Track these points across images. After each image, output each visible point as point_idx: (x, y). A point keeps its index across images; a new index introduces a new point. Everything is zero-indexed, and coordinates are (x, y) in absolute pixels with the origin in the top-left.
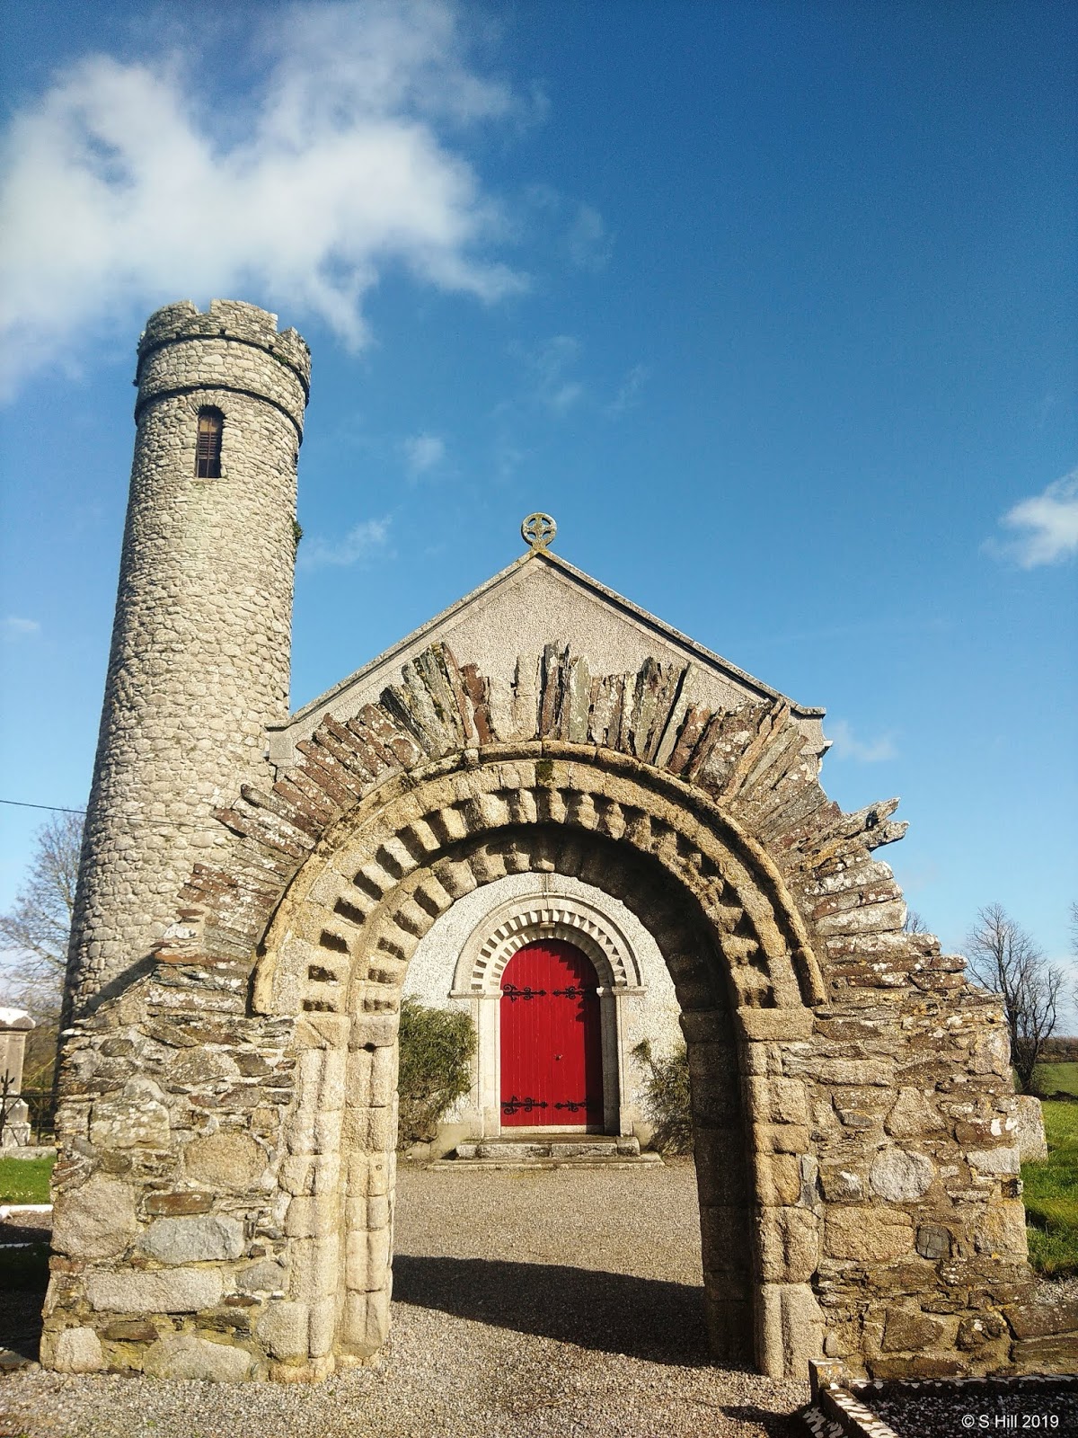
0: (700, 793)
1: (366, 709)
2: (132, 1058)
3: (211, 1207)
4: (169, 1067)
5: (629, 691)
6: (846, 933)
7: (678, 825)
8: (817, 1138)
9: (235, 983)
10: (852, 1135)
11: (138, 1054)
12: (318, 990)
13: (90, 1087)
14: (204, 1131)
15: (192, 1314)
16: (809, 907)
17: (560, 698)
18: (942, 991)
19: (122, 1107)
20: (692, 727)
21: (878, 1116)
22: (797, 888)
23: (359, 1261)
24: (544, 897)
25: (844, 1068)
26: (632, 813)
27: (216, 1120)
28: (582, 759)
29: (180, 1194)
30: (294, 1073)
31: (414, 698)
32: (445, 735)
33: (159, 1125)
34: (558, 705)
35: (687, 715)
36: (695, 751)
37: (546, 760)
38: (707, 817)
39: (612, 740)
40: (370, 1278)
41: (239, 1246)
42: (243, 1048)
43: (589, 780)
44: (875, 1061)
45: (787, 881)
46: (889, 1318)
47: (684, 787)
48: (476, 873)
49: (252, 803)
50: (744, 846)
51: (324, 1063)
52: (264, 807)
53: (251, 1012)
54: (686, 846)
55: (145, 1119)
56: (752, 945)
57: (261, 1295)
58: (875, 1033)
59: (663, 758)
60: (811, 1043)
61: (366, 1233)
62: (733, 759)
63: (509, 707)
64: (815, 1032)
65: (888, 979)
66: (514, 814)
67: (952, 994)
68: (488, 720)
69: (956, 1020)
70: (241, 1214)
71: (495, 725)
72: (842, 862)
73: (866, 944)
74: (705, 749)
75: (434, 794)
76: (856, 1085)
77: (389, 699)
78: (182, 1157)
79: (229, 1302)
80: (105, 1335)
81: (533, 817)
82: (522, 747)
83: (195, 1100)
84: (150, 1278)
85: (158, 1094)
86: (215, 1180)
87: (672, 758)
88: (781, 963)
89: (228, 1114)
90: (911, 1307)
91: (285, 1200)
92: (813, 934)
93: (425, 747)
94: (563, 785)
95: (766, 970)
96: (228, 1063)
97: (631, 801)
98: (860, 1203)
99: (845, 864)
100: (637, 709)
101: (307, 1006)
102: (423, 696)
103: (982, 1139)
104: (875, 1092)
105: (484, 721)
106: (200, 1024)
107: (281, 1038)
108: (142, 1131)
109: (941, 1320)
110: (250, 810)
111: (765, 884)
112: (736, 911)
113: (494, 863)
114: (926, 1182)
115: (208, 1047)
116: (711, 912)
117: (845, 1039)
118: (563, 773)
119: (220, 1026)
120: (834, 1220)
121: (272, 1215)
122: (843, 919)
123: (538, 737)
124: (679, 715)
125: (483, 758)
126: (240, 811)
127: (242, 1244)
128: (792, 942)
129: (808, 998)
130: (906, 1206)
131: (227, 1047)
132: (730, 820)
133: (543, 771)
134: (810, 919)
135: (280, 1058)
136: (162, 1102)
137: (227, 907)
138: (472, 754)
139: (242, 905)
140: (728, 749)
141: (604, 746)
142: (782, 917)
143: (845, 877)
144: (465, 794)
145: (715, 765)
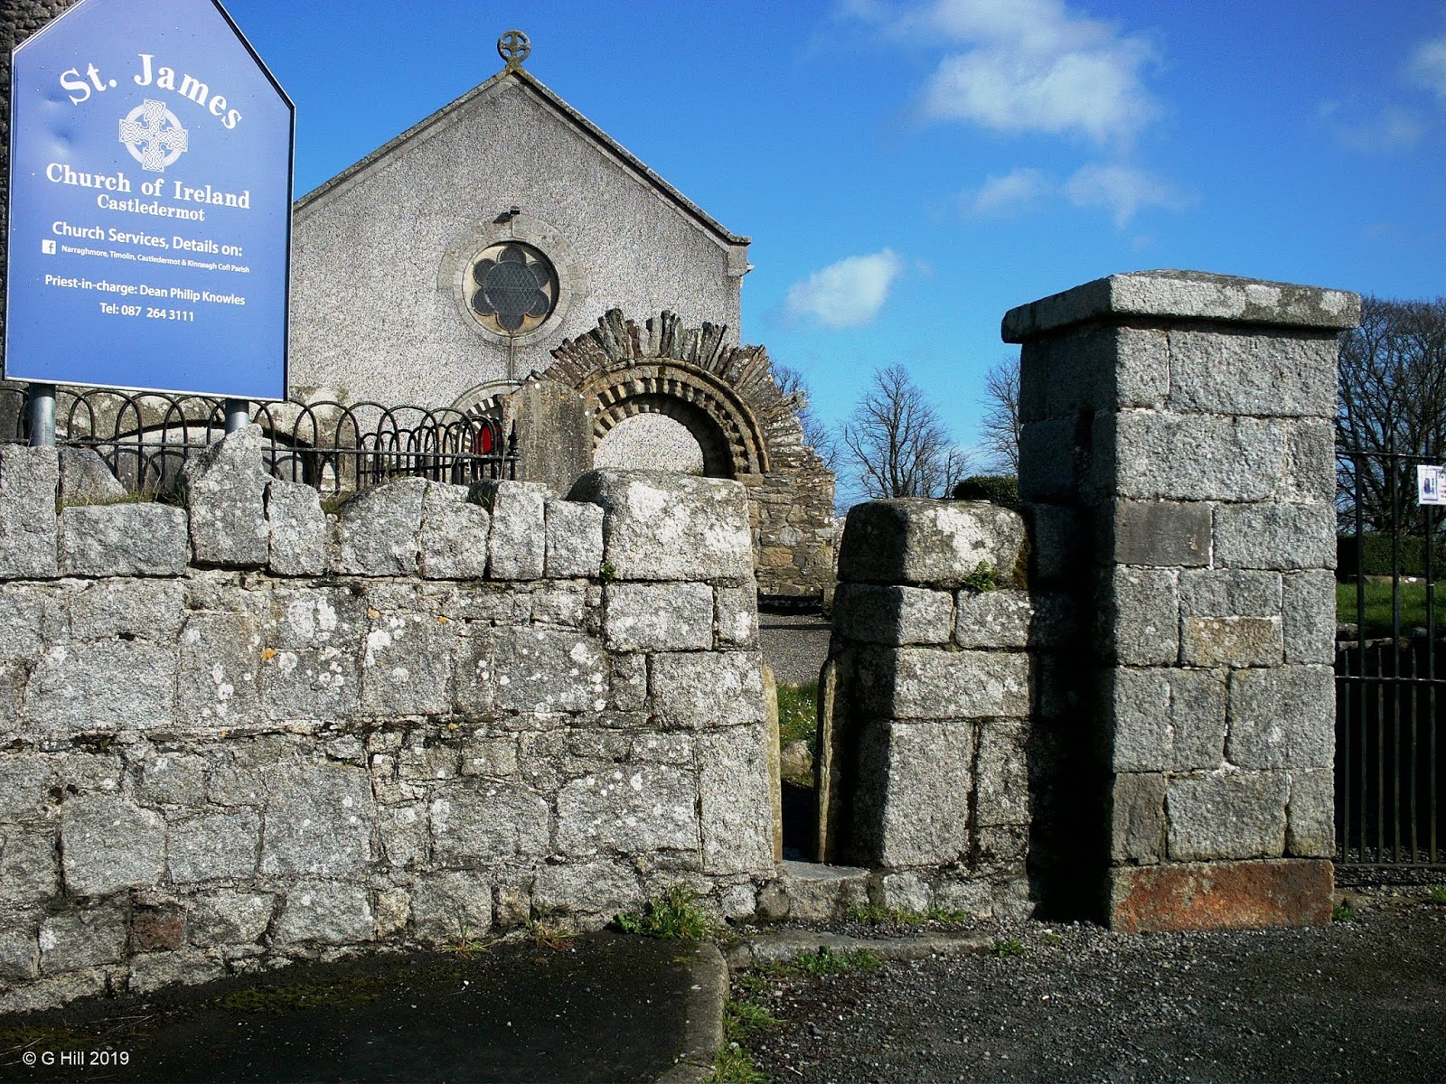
0: (726, 384)
1: (582, 337)
5: (700, 337)
6: (779, 445)
7: (717, 398)
8: (761, 522)
10: (774, 521)
16: (766, 434)
17: (670, 338)
18: (812, 469)
20: (725, 355)
21: (784, 515)
22: (762, 427)
25: (773, 497)
26: (697, 391)
28: (678, 367)
31: (606, 334)
32: (619, 352)
34: (669, 342)
35: (723, 350)
36: (726, 366)
37: (663, 366)
38: (729, 395)
39: (691, 358)
43: (681, 376)
44: (785, 495)
45: (758, 423)
46: (781, 585)
47: (721, 382)
48: (627, 413)
50: (743, 408)
54: (719, 407)
56: (742, 448)
58: (786, 484)
59: (712, 368)
60: (762, 488)
62: (741, 370)
63: (647, 341)
64: (764, 483)
65: (793, 464)
66: (647, 389)
67: (817, 470)
68: (639, 347)
69: (817, 480)
71: (642, 349)
72: (781, 416)
73: (787, 450)
74: (730, 366)
75: (613, 377)
76: (777, 504)
77: (594, 333)
81: (655, 391)
82: (654, 360)
87: (715, 368)
88: (753, 456)
90: (789, 582)
92: (766, 445)
93: (610, 357)
94: (669, 378)
95: (747, 459)
97: (698, 387)
98: (774, 546)
100: (702, 346)
102: (609, 333)
103: (822, 525)
104: (784, 506)
105: (637, 347)
111: (750, 425)
112: (737, 435)
113: (635, 408)
114: (799, 539)
116: (726, 434)
117: (775, 486)
118: (670, 373)
120: (764, 552)
122: (779, 440)
123: (659, 356)
124: (720, 349)
125: (637, 364)
128: (758, 448)
129: (762, 470)
130: (791, 547)
132: (738, 397)
133: (661, 371)
134: (766, 439)
138: (633, 362)
140: (740, 366)
141: (687, 361)
142: (755, 438)
143: (781, 423)
144: (628, 379)
145: (734, 373)
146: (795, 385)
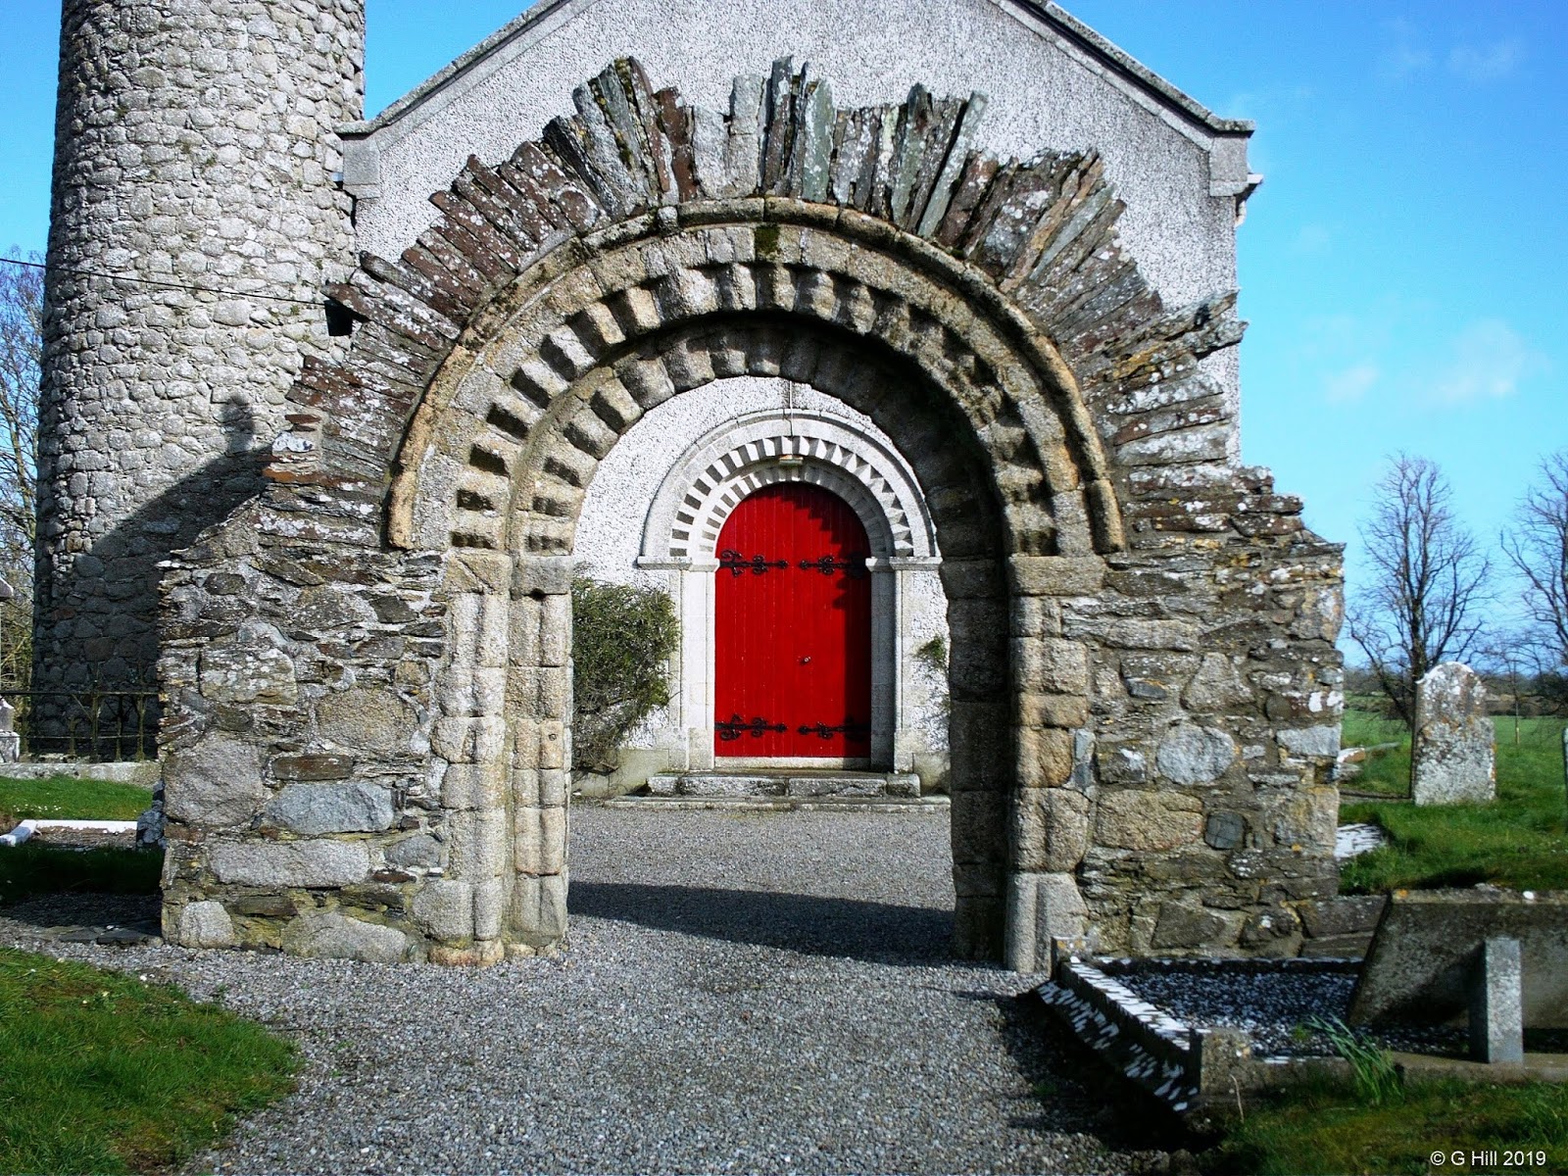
0: (977, 275)
1: (523, 149)
2: (245, 597)
3: (351, 772)
4: (290, 609)
5: (888, 132)
6: (1156, 462)
7: (946, 318)
8: (1097, 711)
9: (365, 509)
10: (1140, 706)
11: (252, 593)
12: (469, 521)
13: (196, 631)
14: (338, 685)
15: (335, 889)
16: (1111, 429)
17: (790, 138)
18: (1268, 538)
19: (237, 655)
20: (971, 184)
21: (1174, 687)
22: (1097, 405)
23: (530, 841)
24: (786, 417)
25: (1138, 629)
26: (885, 299)
27: (352, 674)
28: (819, 224)
29: (313, 757)
30: (445, 620)
31: (589, 134)
32: (632, 187)
33: (283, 677)
34: (788, 148)
35: (965, 165)
36: (975, 216)
37: (769, 225)
38: (986, 307)
39: (862, 199)
40: (544, 860)
41: (387, 817)
42: (381, 588)
43: (828, 253)
44: (1177, 621)
45: (1085, 394)
46: (1162, 912)
47: (957, 266)
48: (674, 376)
49: (374, 276)
50: (1031, 347)
51: (482, 611)
52: (391, 282)
53: (387, 544)
54: (955, 344)
55: (265, 669)
56: (1033, 475)
57: (415, 871)
58: (1180, 587)
59: (929, 224)
60: (1100, 599)
61: (538, 811)
62: (1024, 229)
63: (720, 150)
64: (1106, 585)
65: (1203, 521)
66: (724, 296)
67: (1282, 541)
68: (692, 167)
69: (1282, 573)
70: (387, 780)
71: (702, 173)
72: (1158, 370)
73: (1179, 477)
74: (987, 214)
75: (617, 268)
76: (1150, 650)
77: (555, 135)
78: (313, 715)
79: (377, 877)
80: (234, 910)
81: (750, 302)
82: (736, 205)
83: (324, 648)
84: (284, 849)
85: (280, 641)
86: (354, 742)
87: (942, 226)
88: (1069, 499)
89: (365, 667)
90: (1191, 901)
91: (440, 767)
92: (1113, 463)
93: (604, 203)
94: (789, 259)
95: (1050, 508)
96: (362, 606)
97: (884, 283)
98: (1141, 786)
99: (1162, 373)
100: (896, 157)
101: (458, 540)
102: (601, 132)
103: (1298, 716)
104: (1173, 658)
105: (686, 168)
106: (325, 558)
107: (426, 578)
108: (264, 684)
109: (1225, 916)
110: (372, 287)
111: (1056, 397)
112: (1016, 432)
113: (698, 363)
114: (1224, 763)
115: (335, 587)
116: (984, 433)
117: (1142, 594)
118: (792, 243)
119: (349, 561)
120: (1108, 803)
121: (425, 784)
122: (1153, 446)
123: (759, 192)
124: (954, 165)
125: (684, 220)
126: (359, 286)
127: (390, 815)
128: (1086, 473)
129: (1101, 544)
130: (1197, 789)
131: (360, 587)
132: (1016, 313)
133: (766, 240)
134: (1111, 444)
135: (426, 602)
136: (285, 650)
137: (349, 412)
138: (669, 213)
139: (367, 410)
140: (1019, 215)
141: (849, 206)
142: (1074, 441)
143: (1161, 391)
144: (659, 268)
145: (999, 237)
146: (1432, 480)
